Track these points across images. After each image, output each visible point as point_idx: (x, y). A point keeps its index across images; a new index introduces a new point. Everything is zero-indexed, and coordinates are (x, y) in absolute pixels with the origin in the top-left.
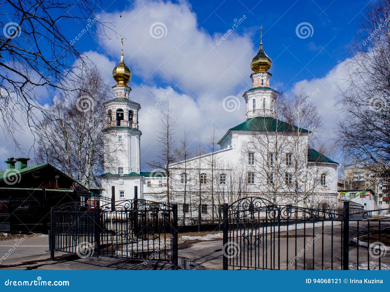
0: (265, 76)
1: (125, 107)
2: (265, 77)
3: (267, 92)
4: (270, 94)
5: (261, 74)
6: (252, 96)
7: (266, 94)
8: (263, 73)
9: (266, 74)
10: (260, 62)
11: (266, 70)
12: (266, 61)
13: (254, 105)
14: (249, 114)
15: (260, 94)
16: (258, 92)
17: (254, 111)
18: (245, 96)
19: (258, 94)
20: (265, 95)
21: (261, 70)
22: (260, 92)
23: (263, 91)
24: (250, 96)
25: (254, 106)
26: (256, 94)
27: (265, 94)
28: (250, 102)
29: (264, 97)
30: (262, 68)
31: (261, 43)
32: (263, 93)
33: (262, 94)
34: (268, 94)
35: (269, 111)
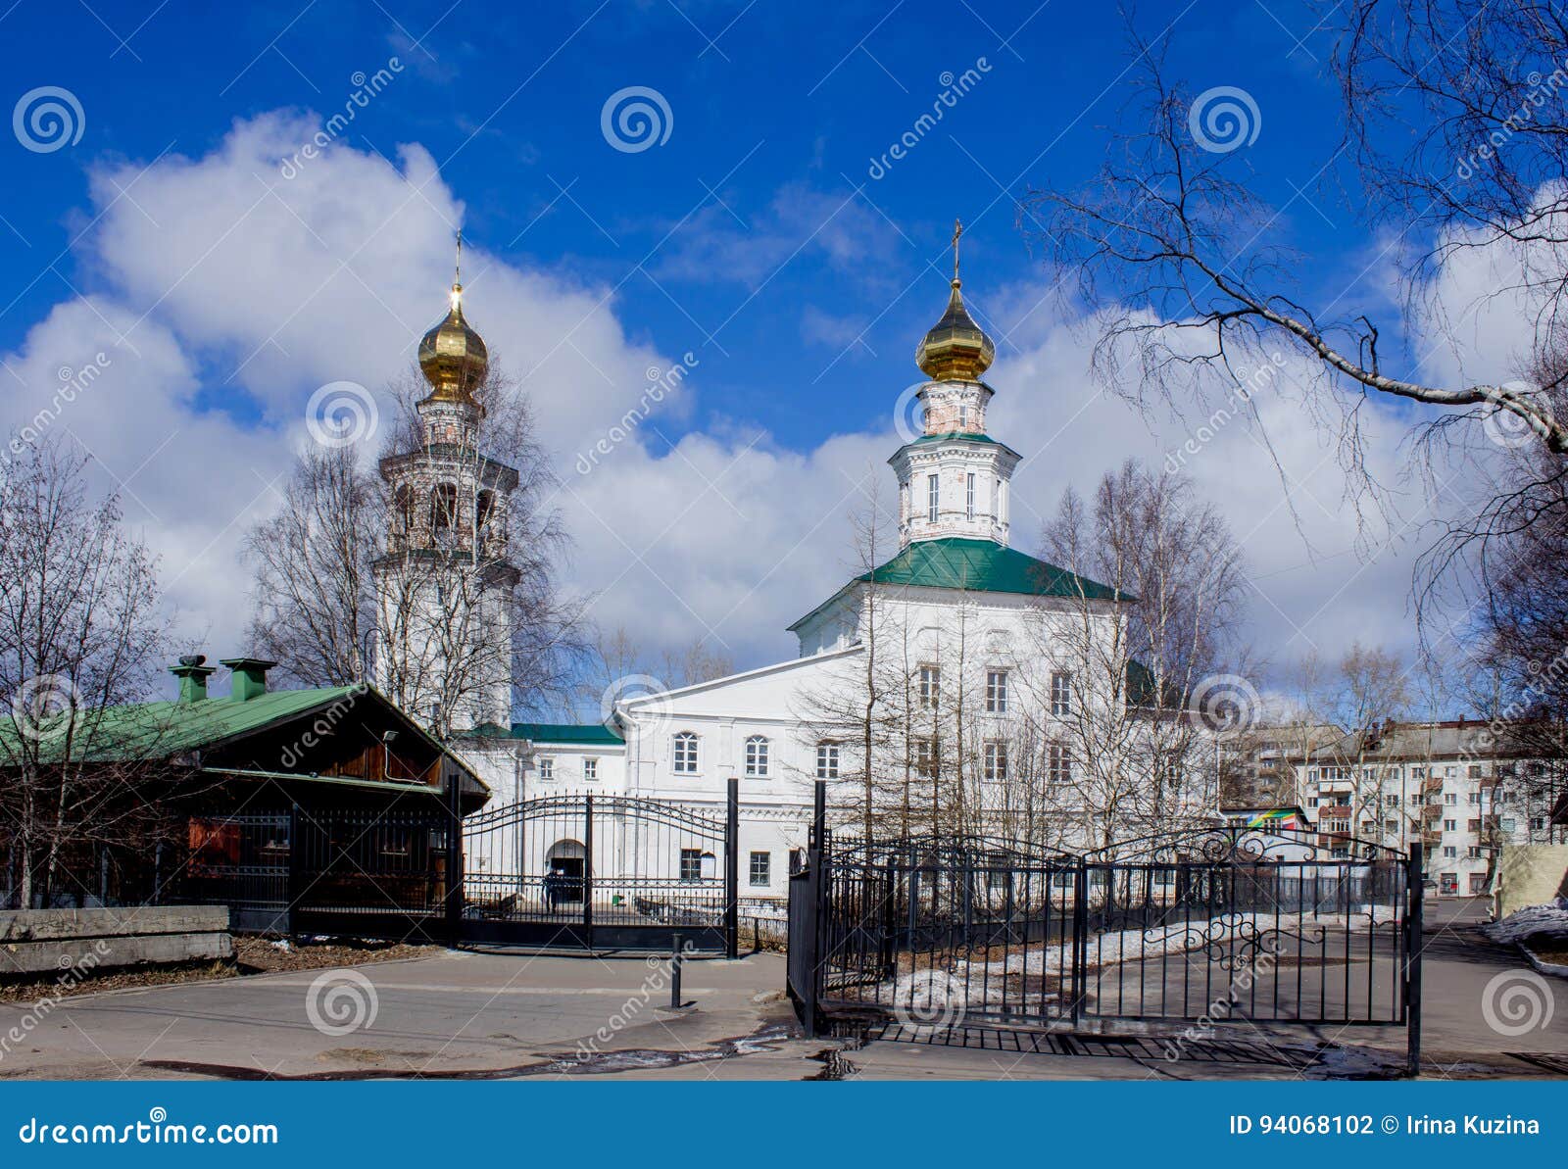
0: (973, 394)
1: (467, 480)
2: (973, 399)
3: (983, 450)
4: (991, 460)
5: (960, 388)
6: (925, 461)
7: (978, 460)
8: (966, 384)
9: (976, 390)
10: (955, 347)
11: (975, 376)
12: (978, 344)
13: (931, 495)
14: (914, 526)
15: (956, 457)
16: (950, 452)
17: (933, 516)
18: (898, 463)
19: (950, 457)
20: (972, 463)
21: (955, 372)
22: (956, 451)
23: (966, 449)
24: (919, 462)
25: (933, 499)
26: (943, 458)
27: (973, 459)
28: (920, 483)
29: (970, 469)
30: (960, 368)
31: (956, 281)
32: (967, 456)
33: (963, 458)
34: (985, 460)
35: (989, 519)
